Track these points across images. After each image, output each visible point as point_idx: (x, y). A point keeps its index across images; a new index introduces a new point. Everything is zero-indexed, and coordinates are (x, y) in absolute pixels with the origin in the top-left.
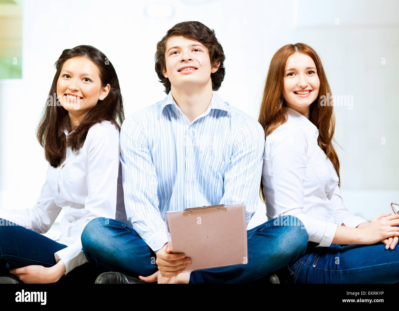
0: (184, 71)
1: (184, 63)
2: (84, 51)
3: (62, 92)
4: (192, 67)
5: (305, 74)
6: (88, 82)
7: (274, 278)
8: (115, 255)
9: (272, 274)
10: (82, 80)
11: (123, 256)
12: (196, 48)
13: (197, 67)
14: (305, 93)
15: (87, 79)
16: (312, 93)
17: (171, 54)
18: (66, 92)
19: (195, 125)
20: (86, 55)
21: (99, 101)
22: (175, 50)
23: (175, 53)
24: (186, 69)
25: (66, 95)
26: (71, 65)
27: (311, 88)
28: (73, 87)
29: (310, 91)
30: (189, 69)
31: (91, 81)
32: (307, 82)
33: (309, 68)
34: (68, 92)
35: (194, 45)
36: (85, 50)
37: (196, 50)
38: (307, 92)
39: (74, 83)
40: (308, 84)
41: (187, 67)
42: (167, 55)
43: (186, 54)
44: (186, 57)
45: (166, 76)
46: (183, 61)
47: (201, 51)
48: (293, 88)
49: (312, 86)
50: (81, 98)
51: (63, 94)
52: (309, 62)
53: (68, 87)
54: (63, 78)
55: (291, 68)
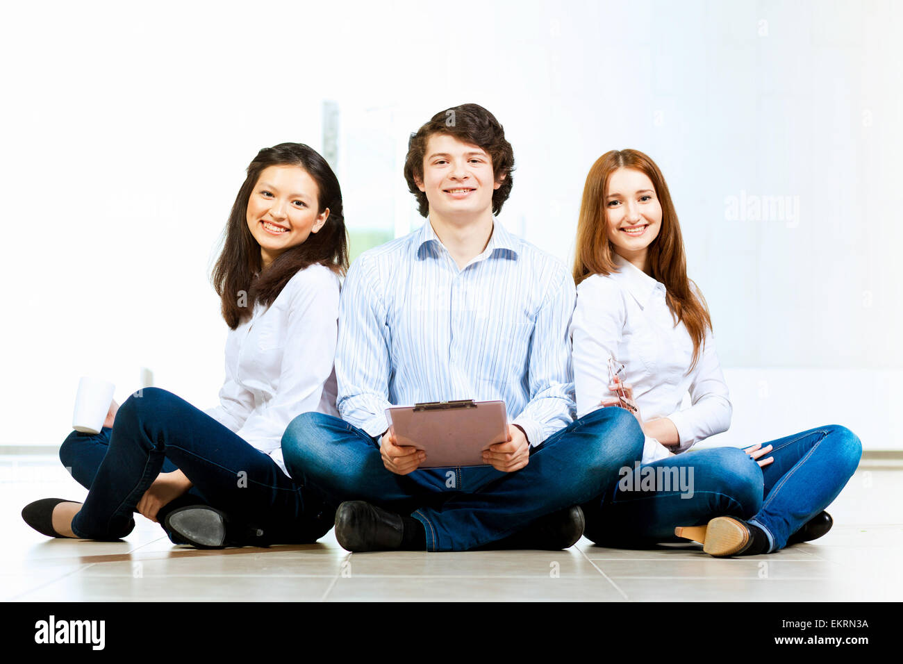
0: (455, 194)
1: (455, 181)
2: (297, 155)
3: (258, 218)
4: (467, 189)
5: (636, 201)
6: (301, 207)
7: (577, 513)
8: (334, 470)
9: (574, 506)
10: (292, 202)
11: (345, 472)
12: (475, 157)
13: (475, 187)
14: (637, 230)
15: (299, 203)
16: (648, 228)
17: (435, 163)
18: (263, 218)
19: (467, 272)
20: (301, 164)
21: (312, 234)
22: (441, 158)
23: (442, 162)
24: (457, 191)
25: (262, 222)
26: (275, 176)
27: (647, 222)
28: (278, 213)
29: (646, 226)
30: (462, 191)
31: (305, 205)
32: (638, 214)
33: (641, 191)
34: (266, 218)
35: (472, 154)
36: (299, 153)
37: (474, 161)
38: (640, 229)
39: (280, 207)
40: (640, 216)
41: (459, 189)
42: (427, 162)
43: (461, 167)
44: (460, 174)
45: (422, 189)
46: (454, 179)
47: (482, 161)
48: (620, 223)
49: (647, 219)
50: (288, 230)
51: (259, 220)
52: (644, 183)
53: (270, 211)
54: (261, 195)
55: (615, 193)
